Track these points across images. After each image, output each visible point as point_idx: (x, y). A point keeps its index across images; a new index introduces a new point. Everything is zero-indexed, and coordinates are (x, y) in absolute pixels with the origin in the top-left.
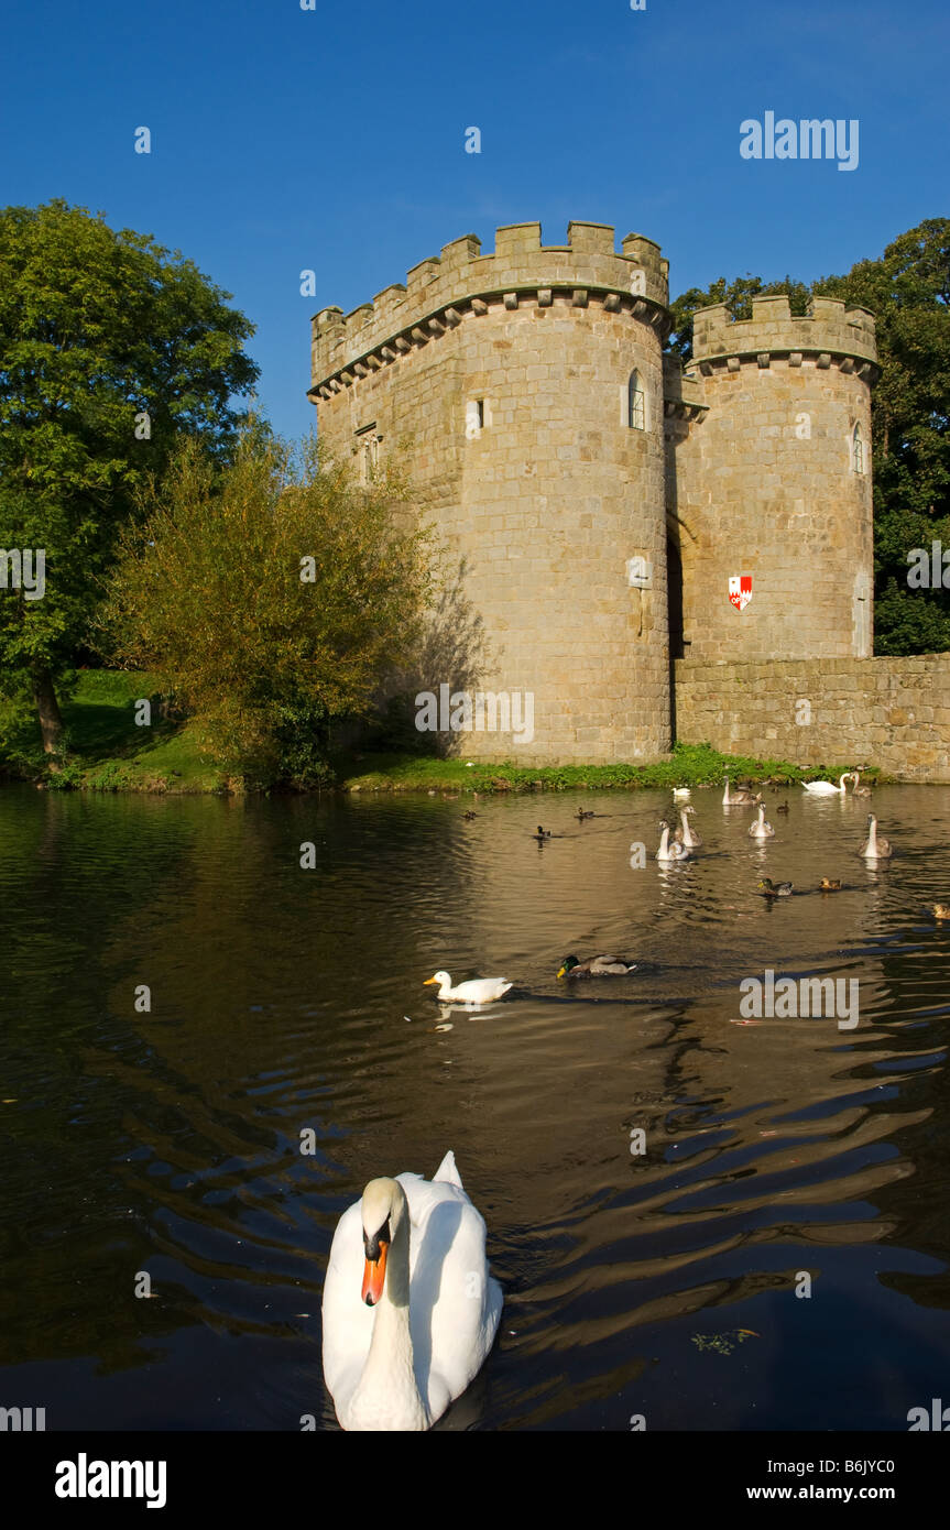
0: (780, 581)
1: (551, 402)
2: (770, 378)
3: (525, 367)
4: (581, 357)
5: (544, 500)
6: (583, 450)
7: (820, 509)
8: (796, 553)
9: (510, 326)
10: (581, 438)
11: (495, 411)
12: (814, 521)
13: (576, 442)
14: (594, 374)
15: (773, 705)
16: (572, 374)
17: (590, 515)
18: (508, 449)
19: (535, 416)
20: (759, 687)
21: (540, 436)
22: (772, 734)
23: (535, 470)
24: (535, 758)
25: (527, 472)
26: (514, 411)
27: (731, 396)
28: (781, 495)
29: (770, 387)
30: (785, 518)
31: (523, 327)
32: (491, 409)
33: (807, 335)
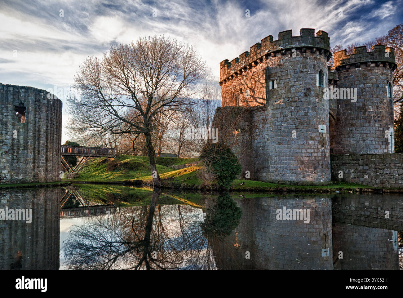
0: (364, 131)
1: (295, 80)
2: (360, 70)
3: (287, 71)
4: (305, 67)
5: (293, 108)
6: (305, 93)
7: (377, 108)
8: (369, 122)
9: (282, 60)
10: (304, 90)
11: (278, 84)
12: (375, 112)
13: (303, 91)
14: (308, 71)
15: (366, 168)
16: (302, 72)
17: (307, 112)
18: (282, 94)
19: (290, 84)
20: (361, 162)
21: (292, 90)
22: (366, 176)
23: (290, 100)
25: (288, 100)
26: (284, 83)
27: (347, 77)
28: (364, 105)
29: (360, 73)
30: (366, 111)
31: (287, 60)
32: (277, 83)
33: (372, 57)
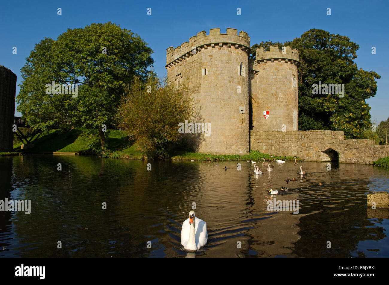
0: (276, 112)
1: (222, 69)
2: (274, 65)
3: (216, 61)
4: (229, 59)
5: (220, 92)
6: (229, 80)
7: (285, 95)
8: (279, 106)
9: (213, 52)
10: (229, 78)
11: (209, 71)
12: (284, 98)
13: (228, 78)
14: (232, 63)
15: (274, 142)
16: (227, 63)
17: (231, 96)
18: (212, 80)
19: (218, 73)
20: (270, 137)
21: (219, 77)
22: (273, 148)
23: (218, 85)
24: (216, 153)
25: (216, 85)
26: (213, 71)
27: (265, 69)
28: (276, 92)
29: (274, 67)
30: (277, 97)
31: (216, 52)
32: (208, 71)
33: (282, 55)
